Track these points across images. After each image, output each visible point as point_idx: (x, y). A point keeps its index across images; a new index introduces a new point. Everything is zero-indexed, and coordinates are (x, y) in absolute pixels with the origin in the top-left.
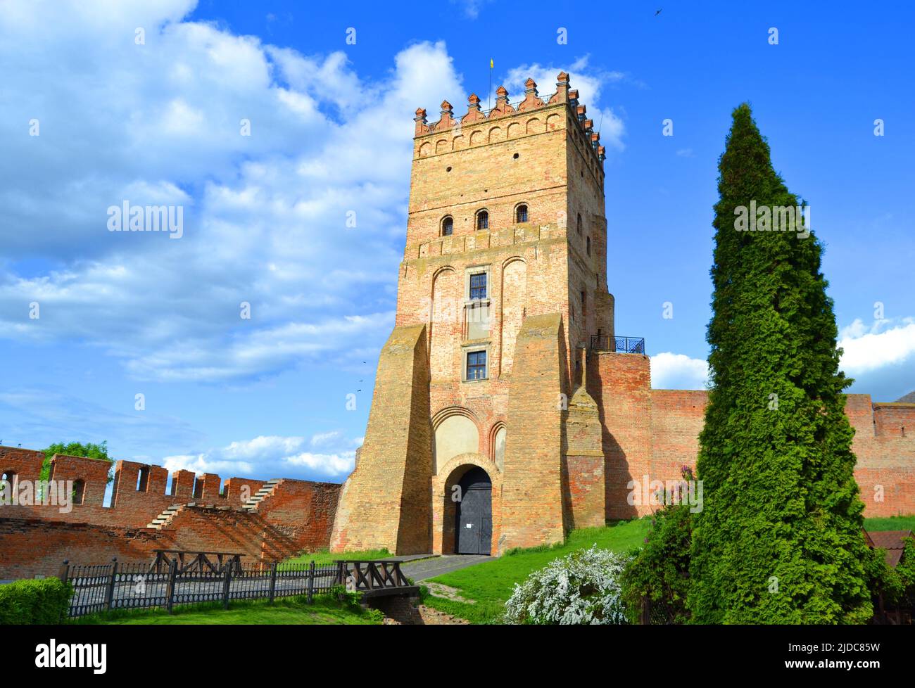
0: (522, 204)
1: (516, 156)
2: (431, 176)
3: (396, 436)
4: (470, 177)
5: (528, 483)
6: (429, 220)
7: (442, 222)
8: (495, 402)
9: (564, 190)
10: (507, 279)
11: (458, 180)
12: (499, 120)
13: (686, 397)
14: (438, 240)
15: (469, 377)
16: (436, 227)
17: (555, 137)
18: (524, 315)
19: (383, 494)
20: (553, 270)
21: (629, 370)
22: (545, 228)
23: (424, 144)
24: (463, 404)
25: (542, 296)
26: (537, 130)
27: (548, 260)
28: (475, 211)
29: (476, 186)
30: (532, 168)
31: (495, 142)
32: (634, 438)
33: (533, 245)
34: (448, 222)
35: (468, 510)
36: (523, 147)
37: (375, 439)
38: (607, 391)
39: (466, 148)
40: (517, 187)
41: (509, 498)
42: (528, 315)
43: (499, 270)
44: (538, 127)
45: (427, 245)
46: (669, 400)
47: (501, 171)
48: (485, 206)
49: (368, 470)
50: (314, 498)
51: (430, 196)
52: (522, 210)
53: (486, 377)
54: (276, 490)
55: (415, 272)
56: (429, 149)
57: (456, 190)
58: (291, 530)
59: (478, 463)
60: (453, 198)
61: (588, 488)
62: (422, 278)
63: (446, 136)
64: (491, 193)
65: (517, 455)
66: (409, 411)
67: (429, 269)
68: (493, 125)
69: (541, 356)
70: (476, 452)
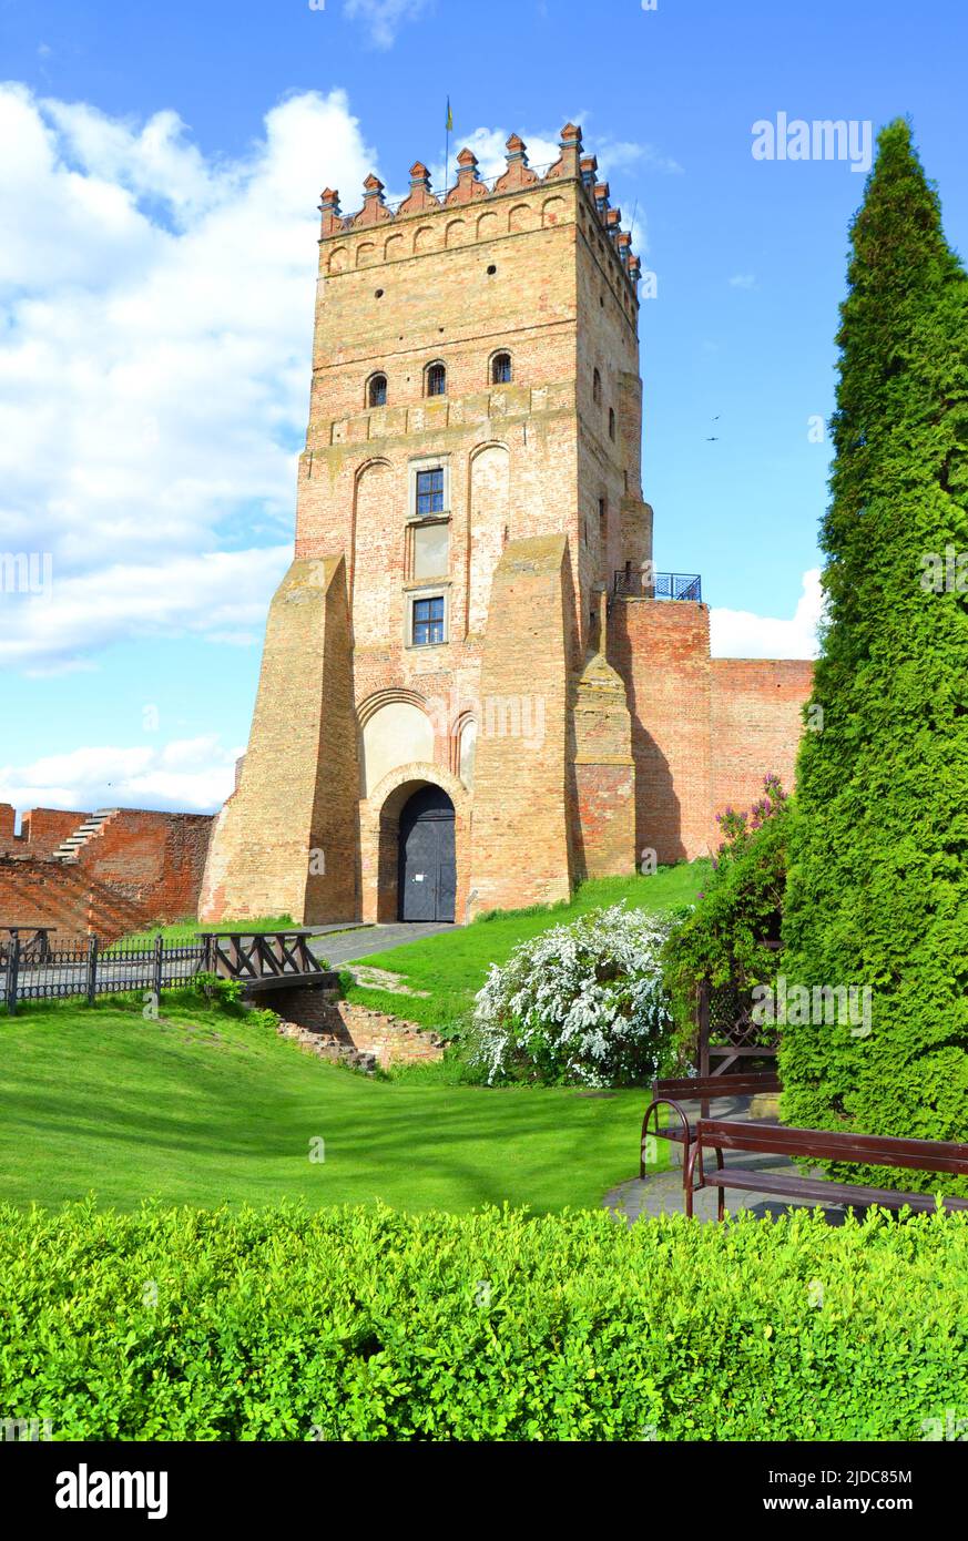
0: (502, 352)
1: (492, 270)
2: (349, 306)
3: (299, 738)
4: (415, 306)
5: (513, 807)
6: (347, 381)
7: (368, 385)
8: (459, 679)
9: (572, 327)
10: (477, 479)
11: (393, 313)
12: (463, 207)
13: (766, 670)
14: (362, 414)
15: (416, 640)
16: (360, 392)
17: (556, 236)
18: (506, 537)
19: (281, 829)
20: (553, 462)
21: (675, 628)
22: (540, 393)
23: (336, 250)
24: (407, 684)
25: (535, 506)
26: (526, 226)
27: (545, 445)
28: (423, 365)
29: (424, 322)
30: (519, 290)
31: (456, 245)
32: (682, 736)
33: (521, 422)
34: (378, 384)
35: (417, 854)
36: (503, 254)
37: (266, 742)
38: (640, 661)
39: (408, 257)
40: (494, 323)
41: (483, 833)
42: (511, 538)
43: (464, 464)
44: (529, 220)
45: (345, 423)
46: (739, 675)
47: (466, 295)
48: (440, 356)
49: (256, 793)
50: (169, 838)
51: (348, 340)
52: (502, 362)
53: (445, 640)
54: (106, 826)
55: (325, 468)
56: (345, 259)
57: (391, 330)
58: (134, 890)
59: (432, 778)
60: (387, 342)
61: (609, 814)
62: (336, 480)
63: (373, 237)
64: (451, 333)
65: (496, 764)
66: (319, 697)
67: (348, 462)
68: (453, 217)
69: (533, 605)
70: (430, 760)
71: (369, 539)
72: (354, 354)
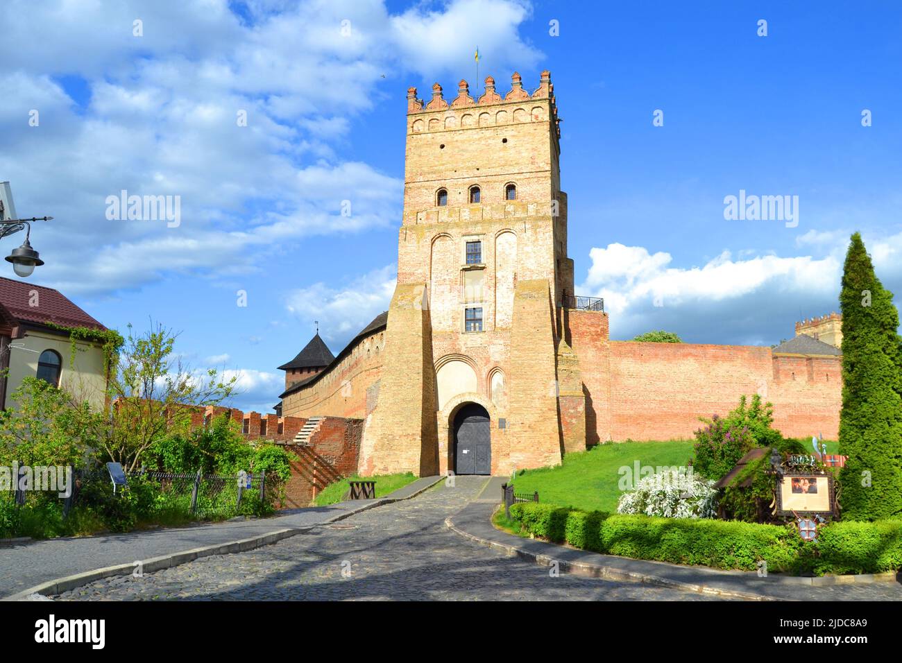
0: (511, 183)
1: (505, 141)
2: (426, 151)
4: (463, 155)
5: (531, 418)
6: (425, 191)
7: (437, 194)
8: (492, 351)
9: (548, 174)
10: (499, 248)
11: (450, 157)
12: (488, 106)
13: (636, 347)
14: (434, 209)
15: (467, 329)
16: (433, 198)
17: (539, 127)
18: (515, 279)
19: (404, 427)
20: (540, 243)
21: (592, 325)
22: (532, 206)
23: (416, 121)
24: (463, 352)
25: (531, 264)
26: (522, 120)
27: (536, 234)
28: (468, 186)
29: (469, 164)
30: (520, 153)
31: (484, 126)
32: (597, 380)
33: (523, 220)
34: (442, 193)
35: (464, 439)
36: (510, 133)
37: (392, 381)
38: (576, 342)
39: (458, 129)
40: (506, 168)
41: (516, 430)
42: (519, 280)
43: (492, 240)
44: (523, 117)
45: (424, 213)
46: (623, 349)
47: (491, 152)
48: (477, 182)
49: (387, 408)
50: (347, 432)
51: (425, 169)
52: (511, 188)
53: (483, 329)
54: (321, 426)
55: (414, 236)
56: (422, 125)
57: (449, 166)
58: (332, 459)
59: (477, 401)
60: (448, 173)
61: (574, 421)
62: (421, 242)
63: (438, 116)
64: (483, 171)
65: (521, 396)
66: (421, 358)
67: (428, 234)
68: (482, 111)
69: (536, 315)
70: (475, 392)
71: (439, 275)
72: (430, 177)
